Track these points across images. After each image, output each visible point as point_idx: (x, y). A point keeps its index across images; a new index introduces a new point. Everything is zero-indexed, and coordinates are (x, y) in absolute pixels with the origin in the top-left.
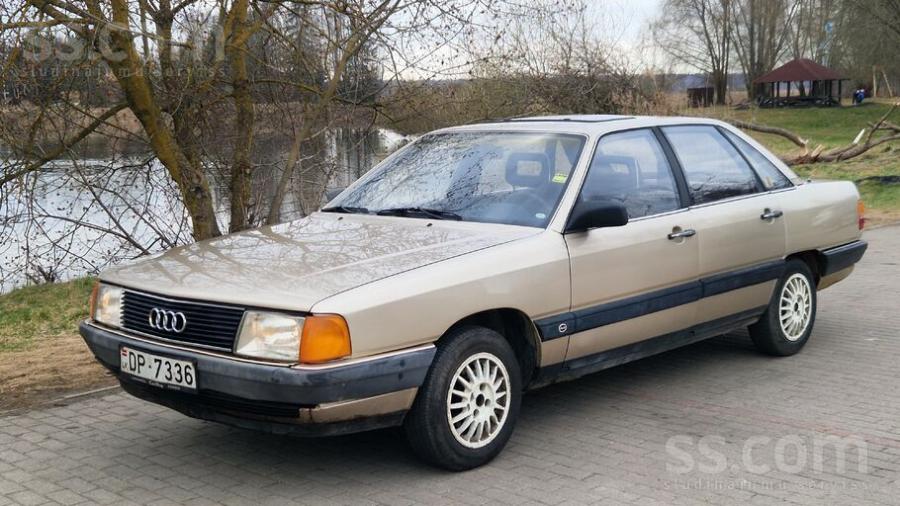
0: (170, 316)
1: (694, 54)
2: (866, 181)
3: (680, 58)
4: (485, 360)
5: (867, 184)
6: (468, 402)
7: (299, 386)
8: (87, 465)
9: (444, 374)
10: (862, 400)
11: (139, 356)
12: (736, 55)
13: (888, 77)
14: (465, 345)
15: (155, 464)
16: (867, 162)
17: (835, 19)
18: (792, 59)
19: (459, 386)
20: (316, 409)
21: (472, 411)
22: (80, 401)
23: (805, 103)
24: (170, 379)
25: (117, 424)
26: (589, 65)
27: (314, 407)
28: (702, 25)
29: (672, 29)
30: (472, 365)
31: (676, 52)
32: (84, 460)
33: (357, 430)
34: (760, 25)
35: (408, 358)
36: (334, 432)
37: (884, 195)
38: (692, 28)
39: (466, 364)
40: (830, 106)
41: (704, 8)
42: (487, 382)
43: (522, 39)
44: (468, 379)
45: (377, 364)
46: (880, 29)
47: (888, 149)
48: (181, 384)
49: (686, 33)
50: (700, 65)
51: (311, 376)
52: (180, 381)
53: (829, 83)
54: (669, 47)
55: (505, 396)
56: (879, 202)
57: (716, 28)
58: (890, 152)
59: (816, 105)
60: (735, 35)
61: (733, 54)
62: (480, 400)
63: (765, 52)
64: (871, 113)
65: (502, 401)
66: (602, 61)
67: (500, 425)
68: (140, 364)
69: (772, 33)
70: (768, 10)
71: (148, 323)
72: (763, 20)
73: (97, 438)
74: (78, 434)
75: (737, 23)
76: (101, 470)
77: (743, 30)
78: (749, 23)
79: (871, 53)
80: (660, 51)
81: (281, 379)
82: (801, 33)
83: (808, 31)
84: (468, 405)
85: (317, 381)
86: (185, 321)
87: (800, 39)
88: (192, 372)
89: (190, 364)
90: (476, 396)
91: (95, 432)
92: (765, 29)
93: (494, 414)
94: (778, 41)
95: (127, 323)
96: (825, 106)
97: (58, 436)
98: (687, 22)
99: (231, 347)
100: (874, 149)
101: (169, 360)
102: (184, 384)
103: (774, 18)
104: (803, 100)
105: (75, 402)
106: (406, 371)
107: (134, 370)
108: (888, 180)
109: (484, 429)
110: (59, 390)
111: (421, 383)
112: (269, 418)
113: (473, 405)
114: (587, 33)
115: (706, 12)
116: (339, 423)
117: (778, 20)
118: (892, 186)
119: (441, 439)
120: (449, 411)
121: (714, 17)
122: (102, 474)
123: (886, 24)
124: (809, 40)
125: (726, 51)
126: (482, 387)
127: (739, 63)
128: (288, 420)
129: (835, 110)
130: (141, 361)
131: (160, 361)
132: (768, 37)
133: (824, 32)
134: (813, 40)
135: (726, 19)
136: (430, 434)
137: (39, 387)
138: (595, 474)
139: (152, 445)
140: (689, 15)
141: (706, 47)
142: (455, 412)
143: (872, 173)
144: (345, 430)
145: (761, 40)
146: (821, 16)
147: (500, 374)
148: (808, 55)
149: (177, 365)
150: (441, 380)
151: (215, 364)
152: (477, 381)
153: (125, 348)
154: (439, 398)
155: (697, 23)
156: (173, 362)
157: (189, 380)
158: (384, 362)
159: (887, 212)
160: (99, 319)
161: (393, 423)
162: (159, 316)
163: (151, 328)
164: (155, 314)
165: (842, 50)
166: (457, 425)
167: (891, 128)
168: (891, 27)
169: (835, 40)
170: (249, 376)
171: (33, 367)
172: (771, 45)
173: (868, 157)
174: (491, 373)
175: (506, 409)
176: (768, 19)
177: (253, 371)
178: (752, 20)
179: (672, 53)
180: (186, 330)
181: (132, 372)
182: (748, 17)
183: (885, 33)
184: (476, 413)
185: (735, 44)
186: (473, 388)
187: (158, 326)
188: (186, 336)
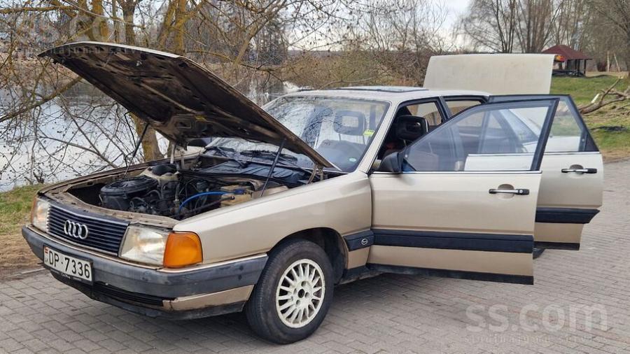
0: (77, 227)
1: (490, 39)
2: (597, 130)
3: (482, 42)
4: (306, 264)
5: (598, 131)
6: (292, 295)
7: (162, 285)
8: (22, 328)
9: (274, 275)
10: (580, 296)
11: (55, 254)
12: (518, 41)
13: (617, 58)
14: (291, 254)
15: (70, 329)
16: (600, 115)
17: (584, 19)
18: (555, 44)
19: (286, 283)
20: (175, 301)
21: (295, 301)
22: (32, 276)
23: (563, 74)
24: (75, 273)
25: (53, 295)
26: (417, 46)
27: (173, 299)
28: (496, 21)
29: (477, 23)
30: (296, 268)
31: (479, 38)
32: (21, 325)
33: (207, 315)
34: (534, 22)
35: (245, 264)
36: (190, 317)
37: (609, 139)
38: (490, 22)
39: (291, 267)
40: (578, 76)
41: (498, 9)
42: (307, 280)
43: (374, 27)
44: (293, 279)
45: (222, 269)
46: (613, 27)
47: (614, 107)
48: (81, 277)
49: (486, 25)
50: (494, 47)
51: (171, 278)
52: (81, 275)
53: (577, 62)
54: (474, 34)
55: (320, 290)
56: (606, 144)
57: (506, 23)
58: (616, 110)
59: (569, 76)
60: (518, 28)
61: (516, 40)
62: (301, 293)
63: (537, 39)
64: (605, 82)
65: (318, 294)
66: (427, 44)
67: (316, 311)
68: (56, 260)
69: (542, 27)
70: (539, 12)
71: (63, 230)
72: (536, 19)
73: (35, 307)
74: (22, 302)
75: (519, 20)
76: (30, 333)
77: (523, 25)
78: (528, 20)
79: (606, 43)
80: (468, 37)
81: (149, 279)
82: (561, 27)
83: (566, 27)
84: (292, 297)
85: (175, 281)
86: (87, 231)
87: (560, 32)
88: (89, 269)
89: (88, 263)
90: (298, 291)
91: (36, 301)
92: (537, 24)
93: (311, 304)
94: (546, 32)
95: (52, 230)
96: (575, 76)
97: (9, 304)
98: (487, 18)
99: (117, 252)
100: (605, 107)
101: (75, 259)
102: (84, 277)
103: (544, 17)
104: (561, 72)
105: (28, 276)
106: (245, 274)
107: (52, 264)
108: (612, 129)
109: (304, 314)
110: (19, 267)
111: (256, 282)
112: (144, 305)
113: (296, 297)
114: (417, 25)
115: (499, 12)
116: (193, 311)
117: (546, 19)
118: (614, 134)
119: (271, 322)
120: (277, 302)
121: (504, 16)
122: (30, 336)
123: (617, 24)
124: (566, 32)
125: (511, 39)
126: (303, 284)
127: (520, 46)
128: (156, 307)
129: (581, 79)
130: (57, 259)
131: (69, 260)
132: (539, 31)
133: (577, 28)
134: (569, 33)
135: (512, 17)
136: (263, 318)
137: (6, 265)
138: (382, 350)
139: (71, 313)
140: (488, 14)
141: (498, 35)
142: (282, 302)
143: (602, 124)
144: (198, 315)
145: (535, 31)
146: (575, 17)
147: (317, 274)
148: (565, 43)
149: (79, 263)
150: (272, 280)
151: (105, 265)
152: (299, 280)
153: (47, 248)
154: (270, 293)
155: (493, 19)
156: (77, 261)
157: (87, 275)
158: (227, 267)
159: (611, 152)
160: (35, 224)
161: (235, 310)
162: (70, 226)
163: (64, 234)
164: (68, 224)
165: (588, 39)
166: (283, 312)
167: (617, 94)
168: (620, 25)
169: (584, 33)
170: (127, 275)
171: (8, 248)
172: (541, 35)
173: (601, 112)
174: (310, 273)
175: (321, 299)
176: (540, 18)
177: (130, 272)
178: (530, 18)
179: (476, 39)
180: (87, 238)
181: (51, 266)
182: (527, 16)
183: (616, 30)
184: (298, 302)
185: (518, 34)
186: (296, 284)
187: (70, 233)
188: (88, 242)
